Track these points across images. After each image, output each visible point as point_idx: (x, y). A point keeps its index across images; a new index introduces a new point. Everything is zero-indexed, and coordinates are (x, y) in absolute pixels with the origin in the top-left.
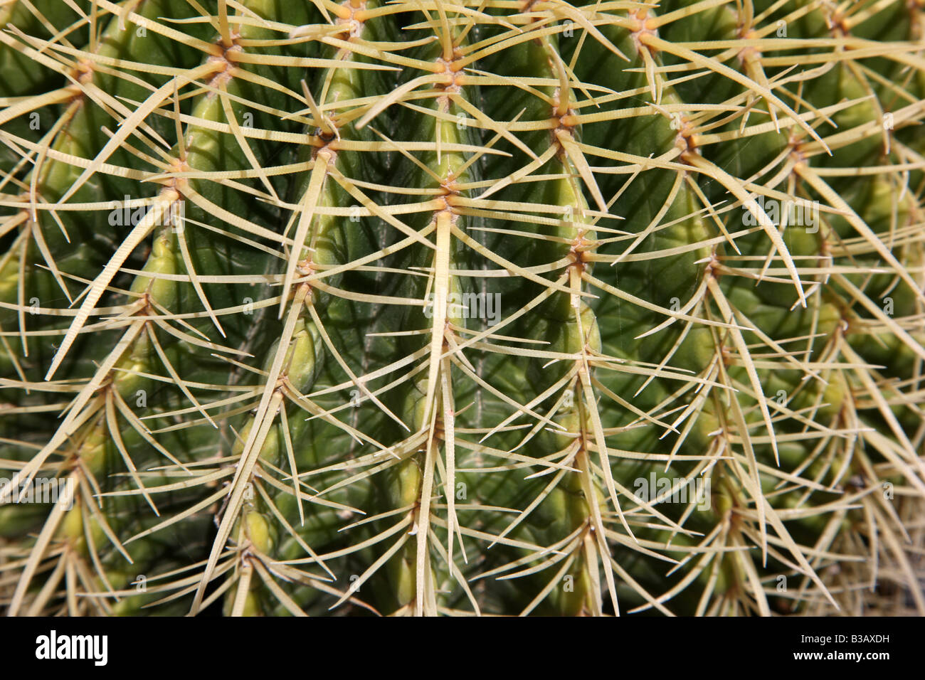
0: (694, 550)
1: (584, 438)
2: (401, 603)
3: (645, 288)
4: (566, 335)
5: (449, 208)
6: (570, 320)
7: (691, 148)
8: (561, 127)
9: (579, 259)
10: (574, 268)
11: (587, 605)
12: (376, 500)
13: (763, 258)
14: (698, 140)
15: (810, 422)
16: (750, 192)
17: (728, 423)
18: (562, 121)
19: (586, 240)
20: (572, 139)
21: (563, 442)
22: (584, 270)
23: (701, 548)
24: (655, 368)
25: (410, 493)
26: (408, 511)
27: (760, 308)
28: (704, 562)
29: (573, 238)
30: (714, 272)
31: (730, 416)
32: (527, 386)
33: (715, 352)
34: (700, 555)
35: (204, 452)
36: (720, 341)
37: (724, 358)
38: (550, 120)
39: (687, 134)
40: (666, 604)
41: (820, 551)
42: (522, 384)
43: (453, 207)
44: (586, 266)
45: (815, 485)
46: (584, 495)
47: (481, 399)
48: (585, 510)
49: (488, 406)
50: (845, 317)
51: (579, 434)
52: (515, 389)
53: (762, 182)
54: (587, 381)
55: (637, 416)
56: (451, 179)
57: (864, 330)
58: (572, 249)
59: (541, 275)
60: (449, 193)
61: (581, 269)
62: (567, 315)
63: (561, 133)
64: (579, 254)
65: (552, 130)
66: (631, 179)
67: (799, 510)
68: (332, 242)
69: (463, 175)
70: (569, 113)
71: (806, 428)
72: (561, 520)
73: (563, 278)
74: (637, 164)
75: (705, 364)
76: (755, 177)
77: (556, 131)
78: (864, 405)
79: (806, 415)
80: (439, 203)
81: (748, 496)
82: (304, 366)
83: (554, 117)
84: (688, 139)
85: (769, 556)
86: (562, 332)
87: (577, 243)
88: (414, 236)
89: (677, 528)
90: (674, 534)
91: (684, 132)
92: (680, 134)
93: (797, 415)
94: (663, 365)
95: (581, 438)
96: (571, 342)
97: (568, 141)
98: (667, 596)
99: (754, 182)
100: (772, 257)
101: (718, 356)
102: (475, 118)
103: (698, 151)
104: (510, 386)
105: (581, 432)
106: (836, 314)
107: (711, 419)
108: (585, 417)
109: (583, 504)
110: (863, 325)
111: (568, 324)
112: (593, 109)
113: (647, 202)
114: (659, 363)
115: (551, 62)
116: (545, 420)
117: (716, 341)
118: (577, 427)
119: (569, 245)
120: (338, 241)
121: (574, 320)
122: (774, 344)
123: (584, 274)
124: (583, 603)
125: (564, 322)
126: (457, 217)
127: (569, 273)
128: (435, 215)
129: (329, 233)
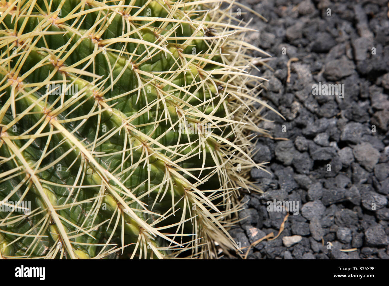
0: (199, 146)
1: (145, 144)
2: (137, 235)
3: (120, 89)
4: (114, 121)
5: (52, 117)
6: (111, 117)
7: (98, 40)
8: (60, 67)
9: (99, 98)
10: (100, 101)
11: (185, 188)
12: (102, 216)
13: (145, 52)
14: (98, 36)
15: (196, 84)
16: (126, 37)
17: (176, 104)
18: (58, 65)
19: (96, 91)
20: (66, 67)
21: (140, 150)
22: (103, 100)
23: (200, 144)
24: (146, 107)
25: (113, 203)
26: (117, 209)
27: (152, 66)
28: (204, 146)
29: (92, 94)
30: (135, 67)
31: (175, 102)
32: (115, 145)
33: (156, 88)
34: (202, 146)
35: (41, 251)
36: (154, 84)
37: (160, 88)
38: (55, 67)
39: (94, 37)
40: (205, 167)
41: (228, 115)
42: (112, 147)
43: (53, 116)
44: (102, 98)
45: (212, 99)
46: (158, 159)
47: (104, 161)
48: (162, 163)
49: (108, 161)
50: (178, 47)
51: (143, 144)
52: (111, 150)
53: (126, 32)
54: (131, 128)
55: (153, 125)
56: (45, 109)
57: (186, 46)
58: (95, 97)
59: (94, 112)
60: (48, 114)
61: (102, 100)
62: (109, 116)
63: (62, 69)
64: (98, 96)
65: (58, 70)
66: (94, 63)
67: (215, 110)
68: (28, 157)
69: (47, 105)
70: (58, 61)
71: (197, 86)
72: (158, 172)
73: (100, 107)
74: (92, 58)
75: (156, 94)
76: (123, 32)
77: (59, 69)
78: (204, 66)
79: (194, 83)
80: (48, 118)
81: (199, 118)
82: (53, 198)
83: (55, 66)
84: (96, 38)
85: (220, 128)
86: (112, 122)
87: (94, 94)
88: (50, 134)
89: (190, 144)
90: (191, 146)
91: (92, 37)
92: (92, 39)
93: (192, 85)
94: (147, 105)
95: (144, 145)
96: (117, 122)
97: (66, 69)
98: (204, 164)
99: (124, 34)
100: (147, 49)
101: (158, 89)
102: (37, 86)
103: (101, 39)
104: (109, 150)
105: (142, 143)
106: (175, 49)
107: (172, 107)
108: (140, 138)
109: (160, 162)
110: (184, 45)
111: (111, 118)
112: (64, 54)
113: (99, 66)
114: (146, 105)
115: (39, 52)
116: (131, 149)
117: (153, 85)
118: (140, 143)
119: (93, 97)
120: (29, 156)
121: (113, 115)
122: (169, 72)
123: (104, 100)
124: (183, 188)
125: (110, 119)
126: (56, 118)
127: (100, 104)
128: (50, 123)
129: (25, 156)
